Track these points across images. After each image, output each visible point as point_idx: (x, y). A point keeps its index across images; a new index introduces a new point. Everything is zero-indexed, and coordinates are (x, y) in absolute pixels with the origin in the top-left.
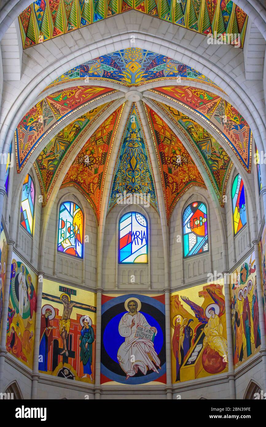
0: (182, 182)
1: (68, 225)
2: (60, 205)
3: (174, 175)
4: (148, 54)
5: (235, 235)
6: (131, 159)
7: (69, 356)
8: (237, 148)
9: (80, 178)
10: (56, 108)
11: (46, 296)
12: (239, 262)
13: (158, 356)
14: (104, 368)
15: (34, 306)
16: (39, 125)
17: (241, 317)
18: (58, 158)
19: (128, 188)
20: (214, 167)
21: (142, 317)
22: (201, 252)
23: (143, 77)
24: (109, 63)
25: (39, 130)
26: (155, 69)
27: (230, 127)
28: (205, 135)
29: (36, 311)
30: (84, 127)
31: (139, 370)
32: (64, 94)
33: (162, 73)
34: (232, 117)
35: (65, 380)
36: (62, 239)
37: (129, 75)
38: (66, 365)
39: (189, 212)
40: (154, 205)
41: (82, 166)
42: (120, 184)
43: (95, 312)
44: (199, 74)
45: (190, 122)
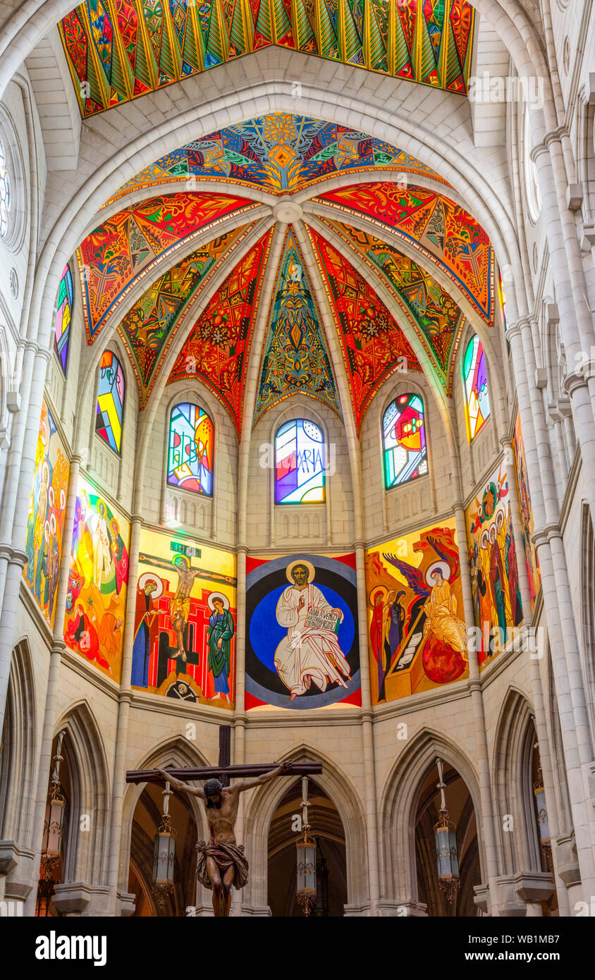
0: (379, 363)
1: (187, 441)
2: (171, 407)
3: (366, 352)
4: (306, 127)
5: (471, 440)
6: (292, 328)
7: (188, 661)
8: (469, 286)
9: (205, 364)
10: (153, 235)
11: (146, 559)
12: (481, 484)
13: (346, 658)
14: (252, 681)
15: (124, 575)
16: (124, 263)
17: (486, 578)
18: (164, 327)
19: (289, 379)
20: (433, 329)
21: (317, 592)
22: (415, 477)
23: (301, 174)
24: (240, 149)
25: (125, 272)
26: (318, 156)
27: (455, 250)
28: (415, 275)
29: (127, 583)
30: (206, 272)
31: (313, 685)
32: (166, 210)
33: (333, 163)
34: (457, 232)
35: (181, 702)
36: (176, 464)
37: (275, 171)
38: (183, 678)
39: (394, 413)
40: (333, 406)
41: (208, 343)
42: (275, 373)
43: (235, 585)
44: (395, 154)
45: (386, 254)
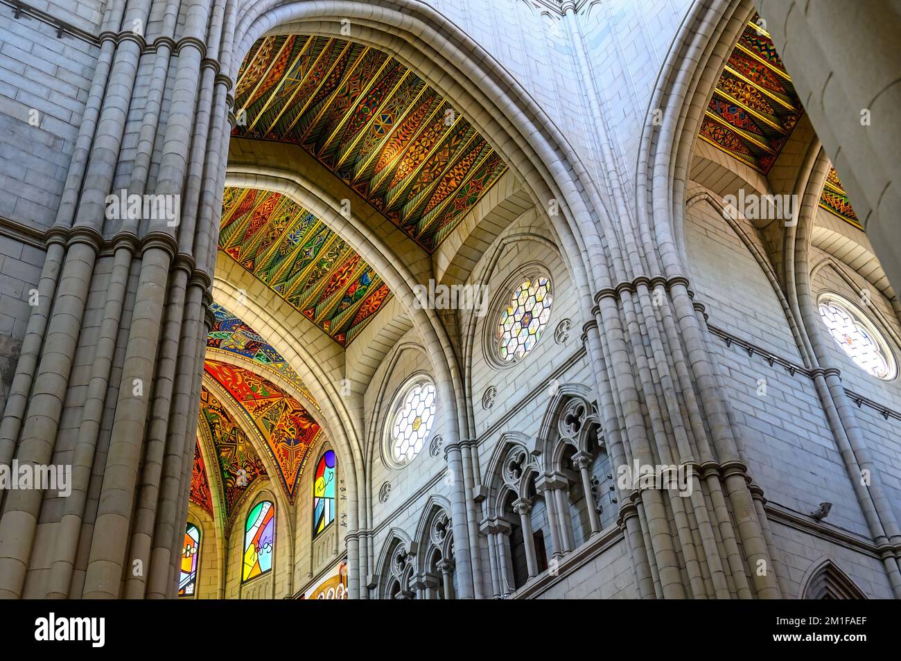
4: (217, 313)
5: (242, 582)
8: (283, 469)
20: (229, 482)
26: (212, 334)
27: (280, 438)
28: (231, 438)
34: (287, 427)
44: (275, 361)
45: (217, 415)
